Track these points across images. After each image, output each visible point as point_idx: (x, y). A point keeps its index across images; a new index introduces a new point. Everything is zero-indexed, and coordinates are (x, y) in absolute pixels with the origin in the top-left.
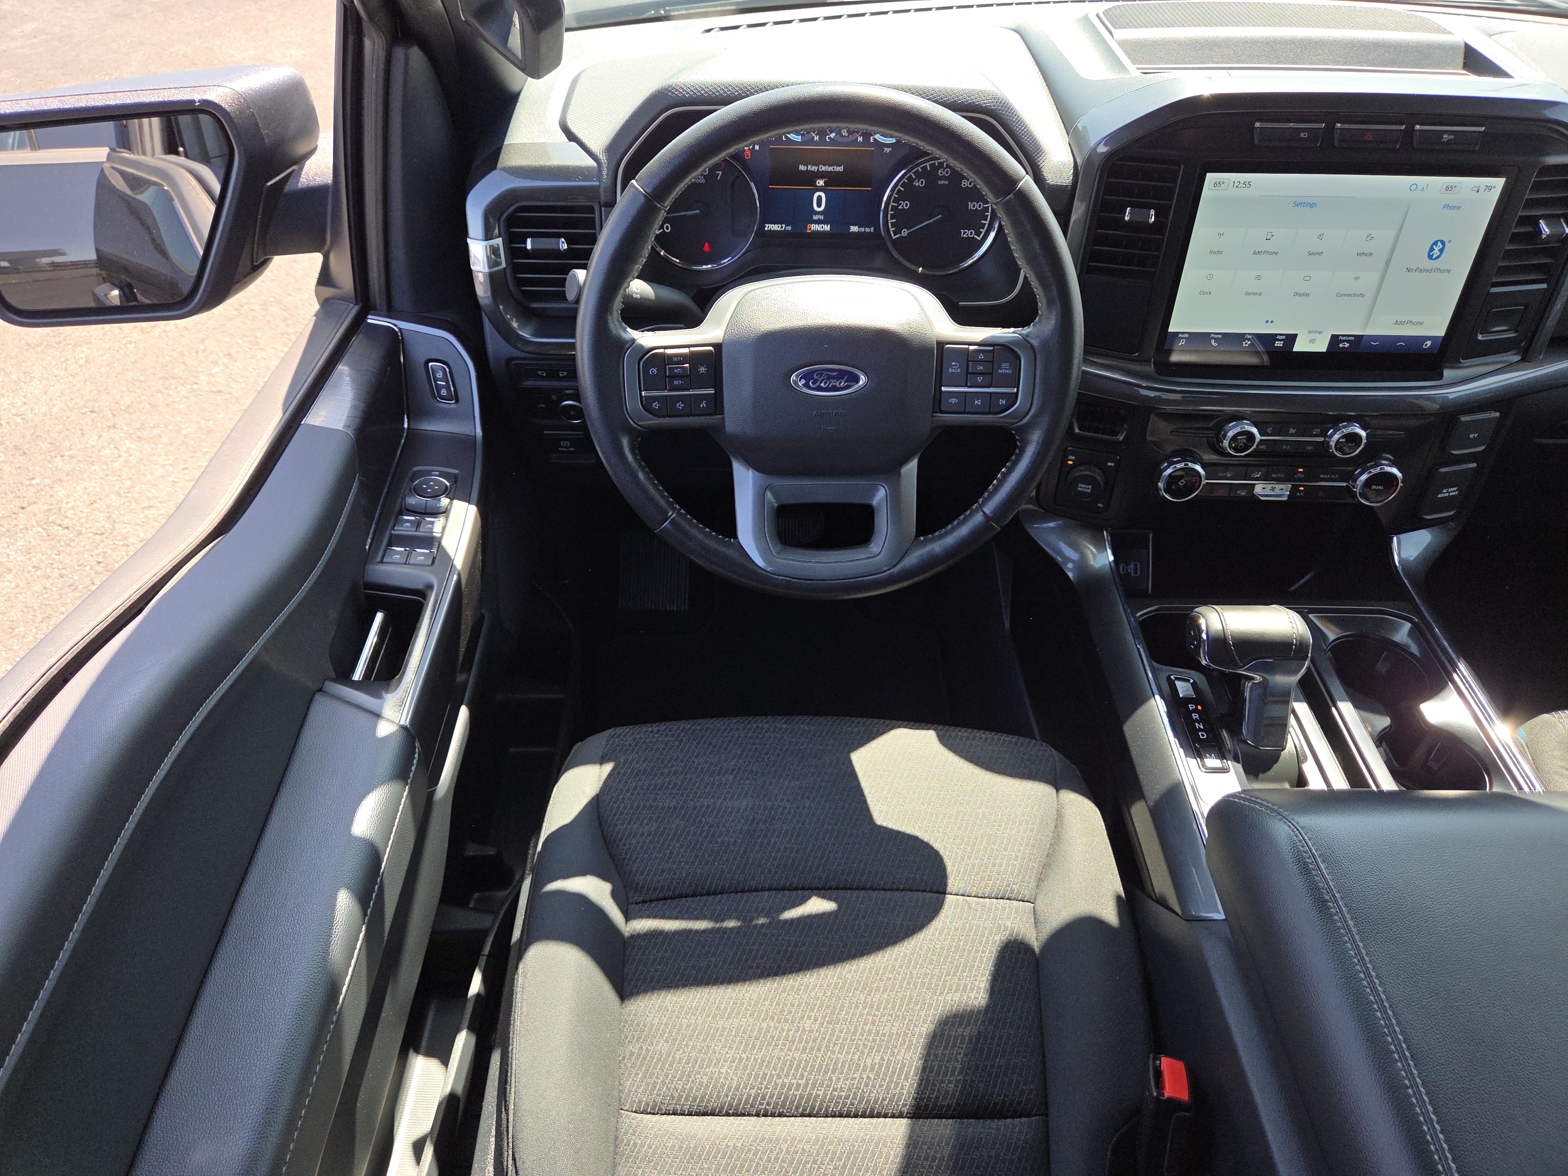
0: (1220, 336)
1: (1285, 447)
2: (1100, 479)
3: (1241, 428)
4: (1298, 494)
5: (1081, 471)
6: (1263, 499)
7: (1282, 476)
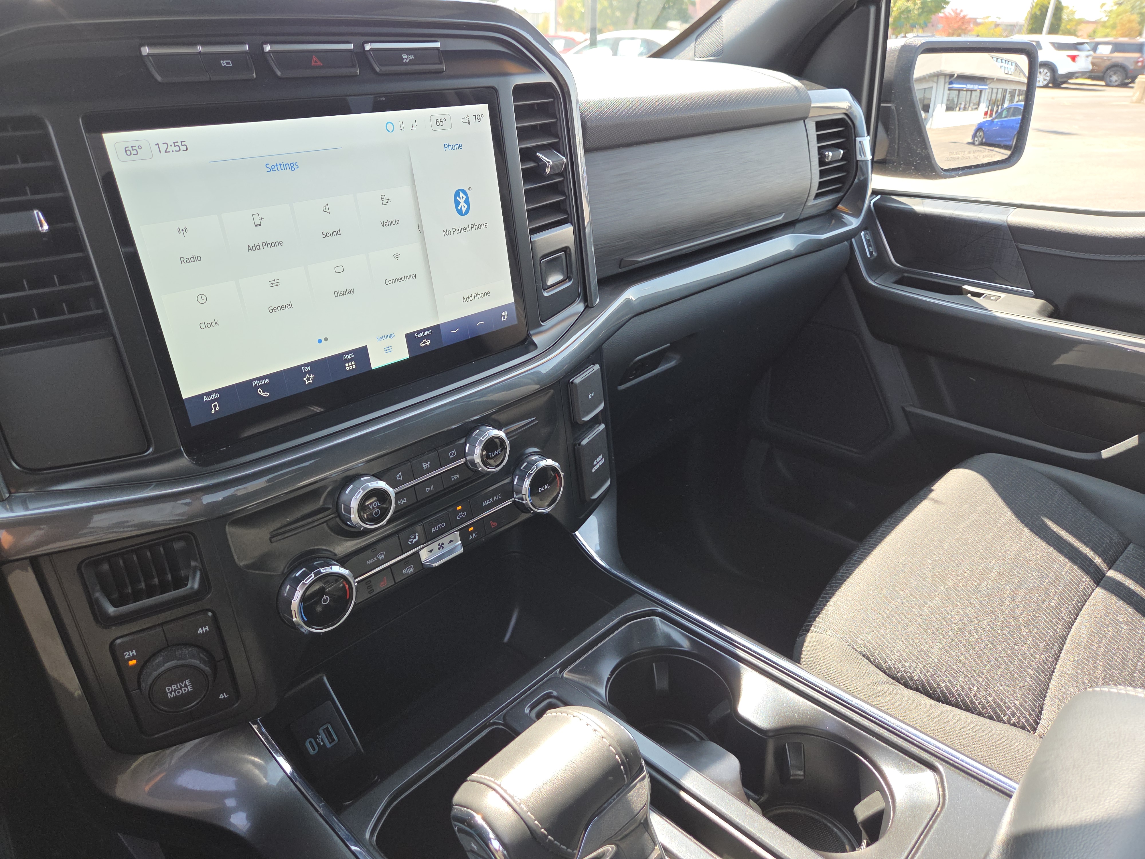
0: (267, 381)
1: (427, 490)
2: (196, 662)
3: (363, 489)
4: (471, 538)
5: (159, 666)
6: (437, 564)
7: (443, 525)
